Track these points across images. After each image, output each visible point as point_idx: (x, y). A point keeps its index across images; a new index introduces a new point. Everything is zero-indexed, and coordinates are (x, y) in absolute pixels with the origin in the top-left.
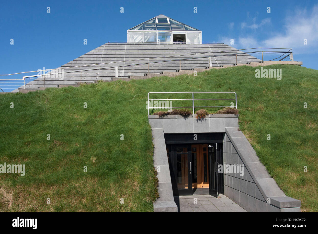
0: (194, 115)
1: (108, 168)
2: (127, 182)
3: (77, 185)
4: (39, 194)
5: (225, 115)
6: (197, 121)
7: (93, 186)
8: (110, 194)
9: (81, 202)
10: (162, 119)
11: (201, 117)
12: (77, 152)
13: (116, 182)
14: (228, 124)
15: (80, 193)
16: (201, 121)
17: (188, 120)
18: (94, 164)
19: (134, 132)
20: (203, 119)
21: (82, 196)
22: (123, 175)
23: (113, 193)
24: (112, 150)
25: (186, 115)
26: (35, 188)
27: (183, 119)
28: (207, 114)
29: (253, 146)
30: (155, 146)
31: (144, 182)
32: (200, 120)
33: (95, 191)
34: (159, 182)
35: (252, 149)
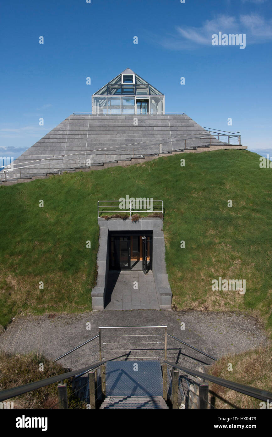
0: (130, 218)
1: (69, 264)
2: (79, 275)
3: (51, 276)
4: (31, 281)
5: (153, 218)
6: (133, 222)
7: (60, 277)
8: (69, 282)
9: (53, 287)
10: (108, 220)
11: (135, 220)
12: (49, 251)
13: (73, 275)
14: (155, 225)
15: (53, 282)
16: (136, 222)
17: (127, 221)
18: (60, 260)
19: (87, 231)
20: (137, 221)
21: (54, 284)
22: (77, 270)
23: (71, 282)
24: (72, 248)
25: (124, 218)
26: (28, 278)
27: (122, 221)
28: (140, 217)
29: (166, 247)
30: (100, 244)
31: (89, 275)
33: (61, 281)
34: (98, 274)
35: (164, 249)
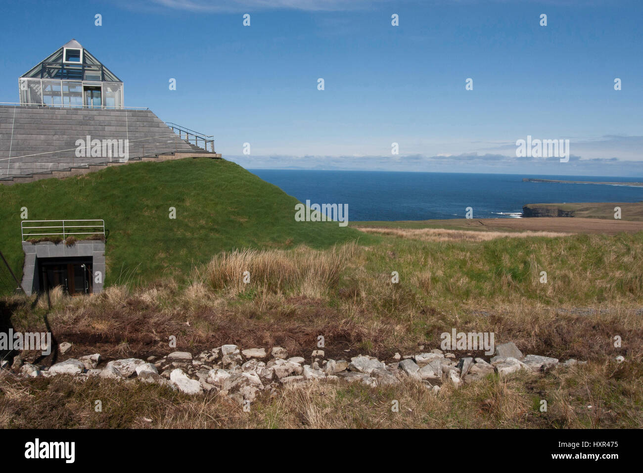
0: (64, 241)
5: (93, 241)
6: (67, 247)
10: (35, 245)
11: (71, 243)
14: (96, 249)
17: (59, 245)
20: (72, 245)
25: (57, 241)
27: (54, 245)
28: (75, 240)
30: (25, 274)
32: (70, 246)
